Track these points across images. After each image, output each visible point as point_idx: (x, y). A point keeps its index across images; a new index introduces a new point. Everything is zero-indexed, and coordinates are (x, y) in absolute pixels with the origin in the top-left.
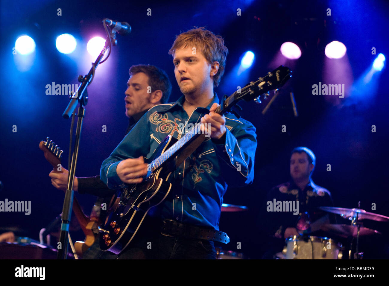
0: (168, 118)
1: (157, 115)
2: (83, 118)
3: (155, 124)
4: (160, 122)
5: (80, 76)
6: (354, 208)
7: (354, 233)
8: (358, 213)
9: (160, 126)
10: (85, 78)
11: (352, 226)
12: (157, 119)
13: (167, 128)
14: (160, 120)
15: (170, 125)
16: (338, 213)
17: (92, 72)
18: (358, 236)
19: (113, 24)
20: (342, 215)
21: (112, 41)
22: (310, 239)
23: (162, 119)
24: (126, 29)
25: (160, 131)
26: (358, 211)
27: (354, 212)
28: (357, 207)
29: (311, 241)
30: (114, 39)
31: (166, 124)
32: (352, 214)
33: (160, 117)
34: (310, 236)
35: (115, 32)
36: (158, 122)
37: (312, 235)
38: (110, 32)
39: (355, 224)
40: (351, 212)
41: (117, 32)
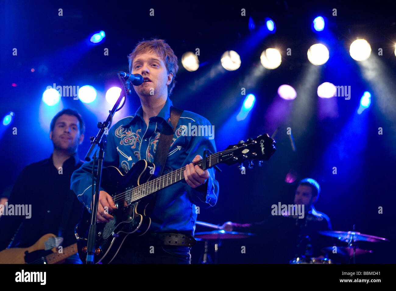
0: (131, 131)
1: (122, 129)
2: (103, 159)
3: (120, 137)
4: (125, 135)
5: (99, 123)
6: (349, 231)
7: (351, 254)
8: (353, 235)
9: (124, 139)
10: (103, 124)
11: (349, 248)
12: (122, 132)
13: (130, 141)
14: (125, 134)
15: (133, 137)
16: (336, 236)
17: (110, 119)
18: (354, 256)
19: (127, 76)
20: (340, 238)
21: (126, 90)
22: (311, 260)
23: (126, 133)
24: (139, 80)
25: (124, 144)
26: (353, 233)
27: (350, 235)
28: (352, 231)
29: (312, 262)
30: (128, 88)
31: (130, 137)
32: (348, 237)
33: (124, 131)
34: (311, 258)
35: (129, 83)
36: (122, 136)
37: (313, 257)
38: (124, 83)
39: (351, 245)
40: (347, 235)
41: (130, 83)
